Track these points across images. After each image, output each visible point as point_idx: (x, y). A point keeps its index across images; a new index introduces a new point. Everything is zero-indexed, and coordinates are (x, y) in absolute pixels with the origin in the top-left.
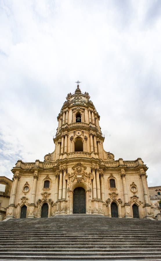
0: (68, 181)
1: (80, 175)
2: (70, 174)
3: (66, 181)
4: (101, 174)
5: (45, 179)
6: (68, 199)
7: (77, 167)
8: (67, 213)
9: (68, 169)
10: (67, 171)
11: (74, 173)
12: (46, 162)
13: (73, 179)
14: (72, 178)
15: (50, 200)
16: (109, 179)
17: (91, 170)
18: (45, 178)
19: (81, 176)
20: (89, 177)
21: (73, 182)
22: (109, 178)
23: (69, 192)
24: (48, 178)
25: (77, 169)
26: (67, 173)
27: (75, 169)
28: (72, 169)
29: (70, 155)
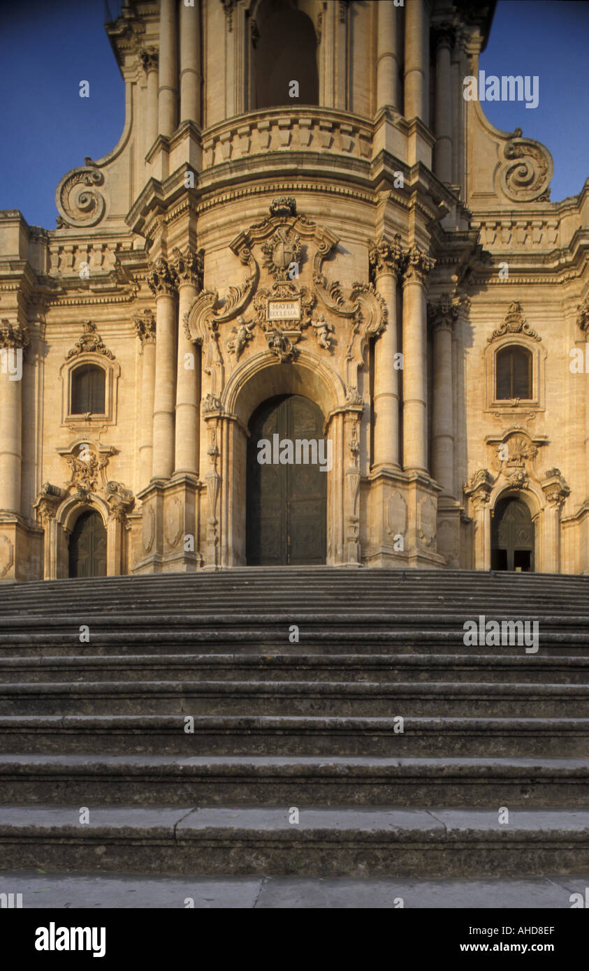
0: (209, 347)
1: (288, 299)
2: (223, 293)
3: (198, 347)
4: (439, 309)
5: (72, 354)
6: (207, 469)
7: (269, 241)
8: (202, 564)
9: (210, 262)
10: (201, 275)
11: (253, 290)
12: (73, 232)
13: (240, 334)
14: (233, 323)
15: (114, 489)
16: (496, 345)
17: (372, 267)
18: (72, 347)
19: (293, 311)
20: (351, 316)
21: (241, 351)
22: (497, 335)
23: (213, 423)
24: (93, 349)
25: (269, 252)
26: (200, 286)
27: (258, 254)
28: (237, 253)
29: (219, 146)
